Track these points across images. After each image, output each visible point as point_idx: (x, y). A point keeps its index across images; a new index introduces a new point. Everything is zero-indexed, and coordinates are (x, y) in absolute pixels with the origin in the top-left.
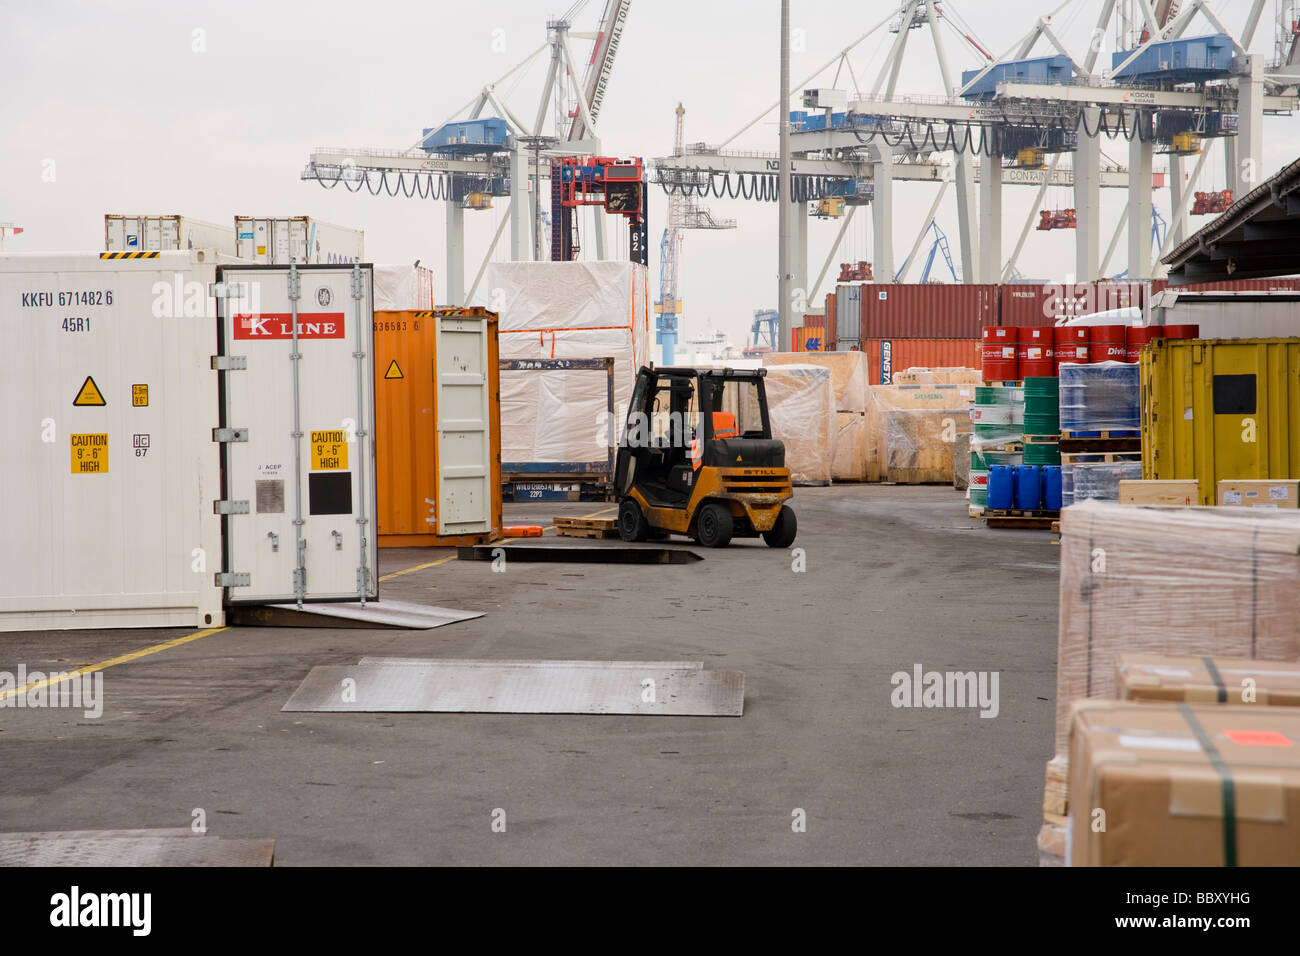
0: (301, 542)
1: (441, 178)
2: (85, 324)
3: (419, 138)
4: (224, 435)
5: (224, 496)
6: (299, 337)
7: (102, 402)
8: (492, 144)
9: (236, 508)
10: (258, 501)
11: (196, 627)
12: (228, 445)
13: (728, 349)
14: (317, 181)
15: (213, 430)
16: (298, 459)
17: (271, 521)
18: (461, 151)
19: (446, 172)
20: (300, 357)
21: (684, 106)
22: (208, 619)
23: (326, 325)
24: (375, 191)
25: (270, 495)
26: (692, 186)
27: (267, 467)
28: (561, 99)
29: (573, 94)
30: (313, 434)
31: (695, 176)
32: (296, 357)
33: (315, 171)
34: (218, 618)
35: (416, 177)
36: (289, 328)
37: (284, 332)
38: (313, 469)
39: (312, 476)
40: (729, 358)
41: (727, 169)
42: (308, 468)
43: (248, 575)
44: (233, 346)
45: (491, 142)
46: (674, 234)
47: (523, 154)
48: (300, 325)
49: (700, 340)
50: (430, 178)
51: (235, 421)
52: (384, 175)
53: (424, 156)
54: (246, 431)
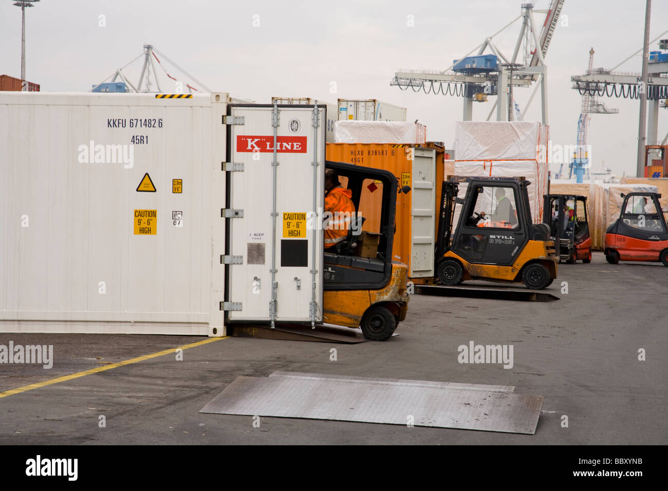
0: (275, 284)
1: (461, 85)
2: (145, 139)
3: (452, 64)
4: (228, 213)
5: (227, 252)
6: (278, 151)
7: (154, 190)
8: (489, 68)
9: (235, 261)
10: (248, 256)
11: (207, 336)
12: (231, 219)
13: (613, 178)
14: (398, 86)
15: (222, 210)
16: (274, 230)
17: (256, 269)
18: (472, 71)
19: (464, 82)
20: (278, 164)
21: (594, 50)
22: (215, 331)
23: (295, 144)
24: (427, 91)
25: (256, 253)
26: (595, 91)
27: (255, 235)
28: (527, 45)
29: (532, 43)
30: (285, 214)
31: (597, 85)
32: (275, 164)
33: (397, 81)
34: (221, 331)
35: (449, 85)
36: (272, 146)
37: (268, 148)
38: (283, 237)
39: (283, 242)
40: (613, 182)
41: (614, 82)
42: (281, 236)
43: (241, 304)
44: (236, 156)
45: (489, 66)
46: (585, 117)
47: (505, 73)
48: (279, 144)
49: (598, 172)
50: (456, 85)
51: (235, 204)
52: (432, 84)
53: (453, 74)
54: (242, 211)
